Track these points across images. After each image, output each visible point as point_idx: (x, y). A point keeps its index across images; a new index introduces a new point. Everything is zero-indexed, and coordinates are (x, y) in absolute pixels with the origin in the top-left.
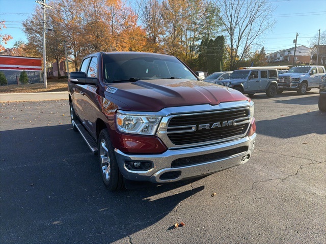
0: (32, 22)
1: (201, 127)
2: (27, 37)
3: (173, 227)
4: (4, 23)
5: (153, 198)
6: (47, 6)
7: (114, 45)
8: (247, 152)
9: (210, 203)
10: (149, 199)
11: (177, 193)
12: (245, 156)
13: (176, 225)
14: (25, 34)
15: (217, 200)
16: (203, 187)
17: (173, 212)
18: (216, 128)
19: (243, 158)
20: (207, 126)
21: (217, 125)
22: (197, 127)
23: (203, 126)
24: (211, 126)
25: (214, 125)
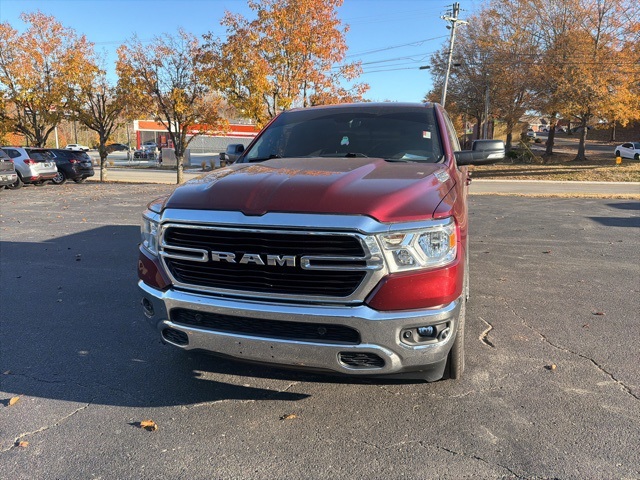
1: (216, 256)
3: (137, 424)
5: (206, 376)
6: (460, 22)
7: (588, 81)
8: (361, 346)
9: (253, 425)
10: (199, 375)
11: (248, 385)
12: (354, 354)
13: (145, 424)
14: (431, 76)
15: (276, 427)
16: (305, 396)
17: (184, 408)
18: (252, 265)
19: (347, 357)
20: (230, 257)
21: (252, 258)
22: (210, 255)
23: (221, 255)
24: (238, 258)
25: (246, 259)
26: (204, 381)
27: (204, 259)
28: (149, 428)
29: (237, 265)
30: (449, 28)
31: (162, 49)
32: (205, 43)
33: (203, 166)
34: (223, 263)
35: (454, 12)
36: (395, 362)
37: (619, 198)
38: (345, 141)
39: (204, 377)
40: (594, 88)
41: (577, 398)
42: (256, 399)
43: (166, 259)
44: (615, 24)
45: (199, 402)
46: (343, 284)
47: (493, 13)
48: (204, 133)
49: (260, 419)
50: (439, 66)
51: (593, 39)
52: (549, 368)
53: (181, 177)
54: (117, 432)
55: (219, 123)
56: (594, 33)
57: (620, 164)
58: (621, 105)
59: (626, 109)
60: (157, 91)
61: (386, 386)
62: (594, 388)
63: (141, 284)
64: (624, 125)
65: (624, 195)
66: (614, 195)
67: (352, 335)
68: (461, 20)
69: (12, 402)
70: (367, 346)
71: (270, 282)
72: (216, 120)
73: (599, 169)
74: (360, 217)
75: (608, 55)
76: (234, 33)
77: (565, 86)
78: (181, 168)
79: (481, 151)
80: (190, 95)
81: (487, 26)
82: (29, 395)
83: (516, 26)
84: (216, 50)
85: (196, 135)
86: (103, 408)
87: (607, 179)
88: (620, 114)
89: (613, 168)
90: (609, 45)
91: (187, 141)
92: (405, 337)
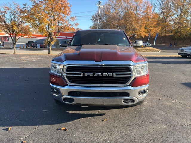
0: (96, 15)
1: (86, 74)
2: (93, 23)
3: (60, 129)
4: (76, 17)
5: (71, 112)
6: (101, 7)
7: (135, 25)
8: (129, 97)
9: (96, 124)
10: (69, 112)
11: (86, 113)
12: (127, 100)
13: (62, 129)
14: (92, 22)
15: (102, 124)
16: (105, 114)
17: (71, 122)
18: (98, 76)
19: (125, 101)
20: (91, 74)
21: (98, 74)
22: (84, 74)
23: (87, 74)
24: (94, 74)
25: (96, 75)
26: (70, 114)
27: (82, 75)
28: (65, 130)
29: (93, 77)
30: (98, 8)
31: (6, 8)
32: (24, 7)
33: (20, 48)
34: (88, 76)
35: (100, 4)
36: (136, 101)
37: (147, 56)
38: (99, 40)
39: (71, 113)
40: (136, 27)
41: (170, 106)
42: (91, 117)
43: (66, 76)
44: (140, 10)
45: (74, 120)
46: (124, 80)
47: (109, 5)
48: (23, 37)
49: (96, 122)
50: (94, 19)
51: (135, 14)
52: (160, 99)
53: (15, 51)
54: (55, 133)
55: (28, 33)
56: (135, 12)
57: (143, 47)
58: (142, 32)
59: (144, 33)
60: (5, 22)
61: (124, 109)
62: (172, 103)
63: (51, 84)
64: (143, 37)
65: (148, 55)
66: (146, 55)
67: (127, 94)
68: (101, 6)
69: (9, 129)
70: (131, 97)
71: (104, 81)
72: (27, 32)
73: (138, 49)
74: (129, 61)
75: (139, 19)
76: (34, 4)
77: (129, 26)
78: (15, 48)
79: (138, 43)
80: (17, 24)
81: (108, 8)
82: (14, 126)
83: (115, 9)
84: (28, 9)
85: (20, 37)
86: (44, 126)
87: (140, 51)
88: (142, 34)
89: (141, 48)
90: (138, 16)
91: (17, 39)
92: (139, 94)
